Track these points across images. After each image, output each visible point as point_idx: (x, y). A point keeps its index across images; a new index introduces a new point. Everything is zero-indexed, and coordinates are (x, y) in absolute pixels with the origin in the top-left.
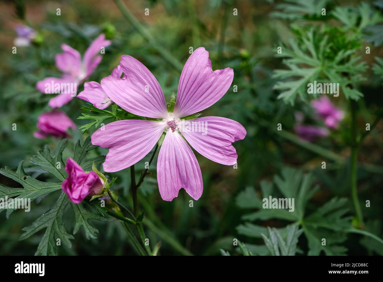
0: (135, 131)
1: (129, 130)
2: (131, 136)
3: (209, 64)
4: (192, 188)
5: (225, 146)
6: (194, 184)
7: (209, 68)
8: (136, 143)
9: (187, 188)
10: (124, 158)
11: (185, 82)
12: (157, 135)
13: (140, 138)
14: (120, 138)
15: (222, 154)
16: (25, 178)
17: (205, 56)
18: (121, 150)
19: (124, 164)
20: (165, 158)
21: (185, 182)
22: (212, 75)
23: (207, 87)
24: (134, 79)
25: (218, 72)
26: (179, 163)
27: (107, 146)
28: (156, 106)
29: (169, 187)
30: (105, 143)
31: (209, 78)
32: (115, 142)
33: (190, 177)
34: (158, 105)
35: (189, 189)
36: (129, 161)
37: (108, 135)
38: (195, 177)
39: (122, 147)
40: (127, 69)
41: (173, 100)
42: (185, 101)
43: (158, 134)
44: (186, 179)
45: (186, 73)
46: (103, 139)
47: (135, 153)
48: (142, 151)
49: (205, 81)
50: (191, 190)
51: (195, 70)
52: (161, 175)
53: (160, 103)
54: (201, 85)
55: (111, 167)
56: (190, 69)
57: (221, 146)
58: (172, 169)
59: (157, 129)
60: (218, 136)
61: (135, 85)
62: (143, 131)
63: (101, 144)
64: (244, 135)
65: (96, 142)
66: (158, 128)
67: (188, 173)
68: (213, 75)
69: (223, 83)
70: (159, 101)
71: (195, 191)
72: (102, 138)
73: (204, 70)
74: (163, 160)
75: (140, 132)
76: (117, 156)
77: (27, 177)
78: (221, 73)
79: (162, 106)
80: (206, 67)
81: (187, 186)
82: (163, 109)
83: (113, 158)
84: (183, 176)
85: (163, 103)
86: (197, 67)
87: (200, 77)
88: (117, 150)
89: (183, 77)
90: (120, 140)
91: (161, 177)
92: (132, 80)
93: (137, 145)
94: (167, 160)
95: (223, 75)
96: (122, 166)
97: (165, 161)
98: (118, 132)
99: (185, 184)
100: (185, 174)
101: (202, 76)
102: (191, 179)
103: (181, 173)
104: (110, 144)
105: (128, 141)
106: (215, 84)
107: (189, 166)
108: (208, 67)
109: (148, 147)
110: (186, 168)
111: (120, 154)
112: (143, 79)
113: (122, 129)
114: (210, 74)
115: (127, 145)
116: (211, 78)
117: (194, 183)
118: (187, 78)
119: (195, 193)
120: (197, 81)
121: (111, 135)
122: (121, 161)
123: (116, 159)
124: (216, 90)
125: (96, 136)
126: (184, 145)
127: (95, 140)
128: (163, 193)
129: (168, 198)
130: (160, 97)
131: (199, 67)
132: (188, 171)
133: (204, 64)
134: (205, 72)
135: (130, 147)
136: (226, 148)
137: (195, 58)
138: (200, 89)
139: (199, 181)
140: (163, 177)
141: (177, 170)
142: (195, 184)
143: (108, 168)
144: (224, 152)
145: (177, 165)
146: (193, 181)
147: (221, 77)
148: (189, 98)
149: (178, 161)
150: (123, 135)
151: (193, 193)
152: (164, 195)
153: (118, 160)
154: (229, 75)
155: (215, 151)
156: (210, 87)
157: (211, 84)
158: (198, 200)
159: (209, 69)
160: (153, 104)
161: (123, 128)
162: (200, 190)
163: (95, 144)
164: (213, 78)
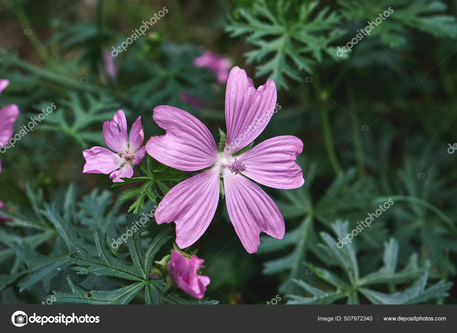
0: (195, 189)
1: (189, 192)
2: (193, 197)
3: (250, 84)
4: (272, 228)
5: (290, 167)
6: (273, 223)
7: (252, 87)
8: (200, 203)
9: (266, 230)
10: (195, 225)
11: (232, 112)
12: (216, 184)
13: (203, 195)
14: (184, 203)
15: (289, 177)
16: (90, 295)
17: (242, 76)
18: (189, 217)
19: (198, 232)
20: (235, 207)
21: (263, 224)
22: (256, 94)
23: (255, 110)
24: (176, 130)
25: (261, 89)
26: (250, 206)
27: (172, 219)
28: (207, 152)
29: (251, 237)
30: (170, 216)
31: (255, 99)
32: (179, 211)
33: (266, 216)
34: (209, 150)
35: (269, 230)
36: (200, 226)
37: (171, 206)
38: (272, 214)
39: (187, 214)
40: (164, 122)
41: (223, 138)
42: (234, 134)
43: (216, 182)
44: (263, 220)
45: (230, 102)
46: (167, 214)
47: (203, 215)
48: (209, 209)
49: (251, 104)
50: (272, 230)
51: (238, 96)
52: (238, 227)
53: (210, 147)
54: (248, 110)
55: (185, 240)
56: (233, 96)
57: (286, 169)
58: (247, 216)
59: (213, 178)
60: (280, 160)
61: (180, 137)
62: (201, 186)
63: (167, 220)
64: (301, 147)
65: (161, 220)
66: (215, 176)
67: (264, 213)
68: (258, 94)
69: (270, 99)
70: (209, 145)
71: (277, 229)
72: (166, 212)
73: (247, 92)
74: (233, 209)
75: (199, 188)
76: (187, 226)
77: (91, 292)
78: (264, 89)
79: (213, 150)
80: (248, 88)
81: (266, 228)
82: (214, 152)
83: (183, 230)
84: (258, 218)
85: (213, 145)
86: (239, 91)
87: (245, 102)
88: (184, 220)
89: (228, 109)
90: (184, 206)
91: (239, 229)
92: (175, 133)
93: (202, 204)
94: (238, 208)
95: (266, 90)
96: (196, 234)
97: (236, 210)
98: (179, 199)
99: (262, 226)
100: (260, 215)
101: (247, 100)
102: (268, 219)
103: (256, 216)
104: (176, 215)
105: (192, 204)
106: (262, 103)
107: (261, 205)
108: (250, 87)
109: (213, 202)
110: (260, 209)
111: (189, 222)
112: (187, 127)
113: (182, 193)
114: (255, 94)
115: (191, 209)
116: (256, 98)
117: (273, 221)
118: (232, 107)
119: (278, 232)
120: (243, 107)
121: (174, 205)
122: (193, 230)
123: (187, 230)
124: (264, 109)
125: (160, 213)
126: (248, 183)
127: (159, 218)
128: (248, 246)
129: (254, 250)
130: (209, 140)
131: (241, 90)
132: (263, 210)
133: (245, 85)
134: (249, 94)
135: (196, 210)
136: (292, 169)
137: (233, 82)
138: (248, 114)
139: (278, 217)
140: (241, 228)
141: (251, 214)
142: (275, 222)
143: (182, 243)
144: (290, 174)
145: (249, 209)
146: (271, 219)
147: (265, 93)
148: (238, 130)
149: (249, 204)
150: (185, 199)
151: (275, 232)
152: (249, 248)
153: (189, 231)
154: (272, 87)
155: (281, 177)
156: (258, 108)
157: (258, 105)
158: (282, 238)
159: (251, 89)
160: (204, 150)
161: (182, 191)
162: (282, 226)
163: (161, 222)
164: (258, 98)
